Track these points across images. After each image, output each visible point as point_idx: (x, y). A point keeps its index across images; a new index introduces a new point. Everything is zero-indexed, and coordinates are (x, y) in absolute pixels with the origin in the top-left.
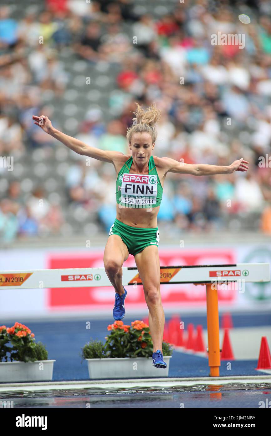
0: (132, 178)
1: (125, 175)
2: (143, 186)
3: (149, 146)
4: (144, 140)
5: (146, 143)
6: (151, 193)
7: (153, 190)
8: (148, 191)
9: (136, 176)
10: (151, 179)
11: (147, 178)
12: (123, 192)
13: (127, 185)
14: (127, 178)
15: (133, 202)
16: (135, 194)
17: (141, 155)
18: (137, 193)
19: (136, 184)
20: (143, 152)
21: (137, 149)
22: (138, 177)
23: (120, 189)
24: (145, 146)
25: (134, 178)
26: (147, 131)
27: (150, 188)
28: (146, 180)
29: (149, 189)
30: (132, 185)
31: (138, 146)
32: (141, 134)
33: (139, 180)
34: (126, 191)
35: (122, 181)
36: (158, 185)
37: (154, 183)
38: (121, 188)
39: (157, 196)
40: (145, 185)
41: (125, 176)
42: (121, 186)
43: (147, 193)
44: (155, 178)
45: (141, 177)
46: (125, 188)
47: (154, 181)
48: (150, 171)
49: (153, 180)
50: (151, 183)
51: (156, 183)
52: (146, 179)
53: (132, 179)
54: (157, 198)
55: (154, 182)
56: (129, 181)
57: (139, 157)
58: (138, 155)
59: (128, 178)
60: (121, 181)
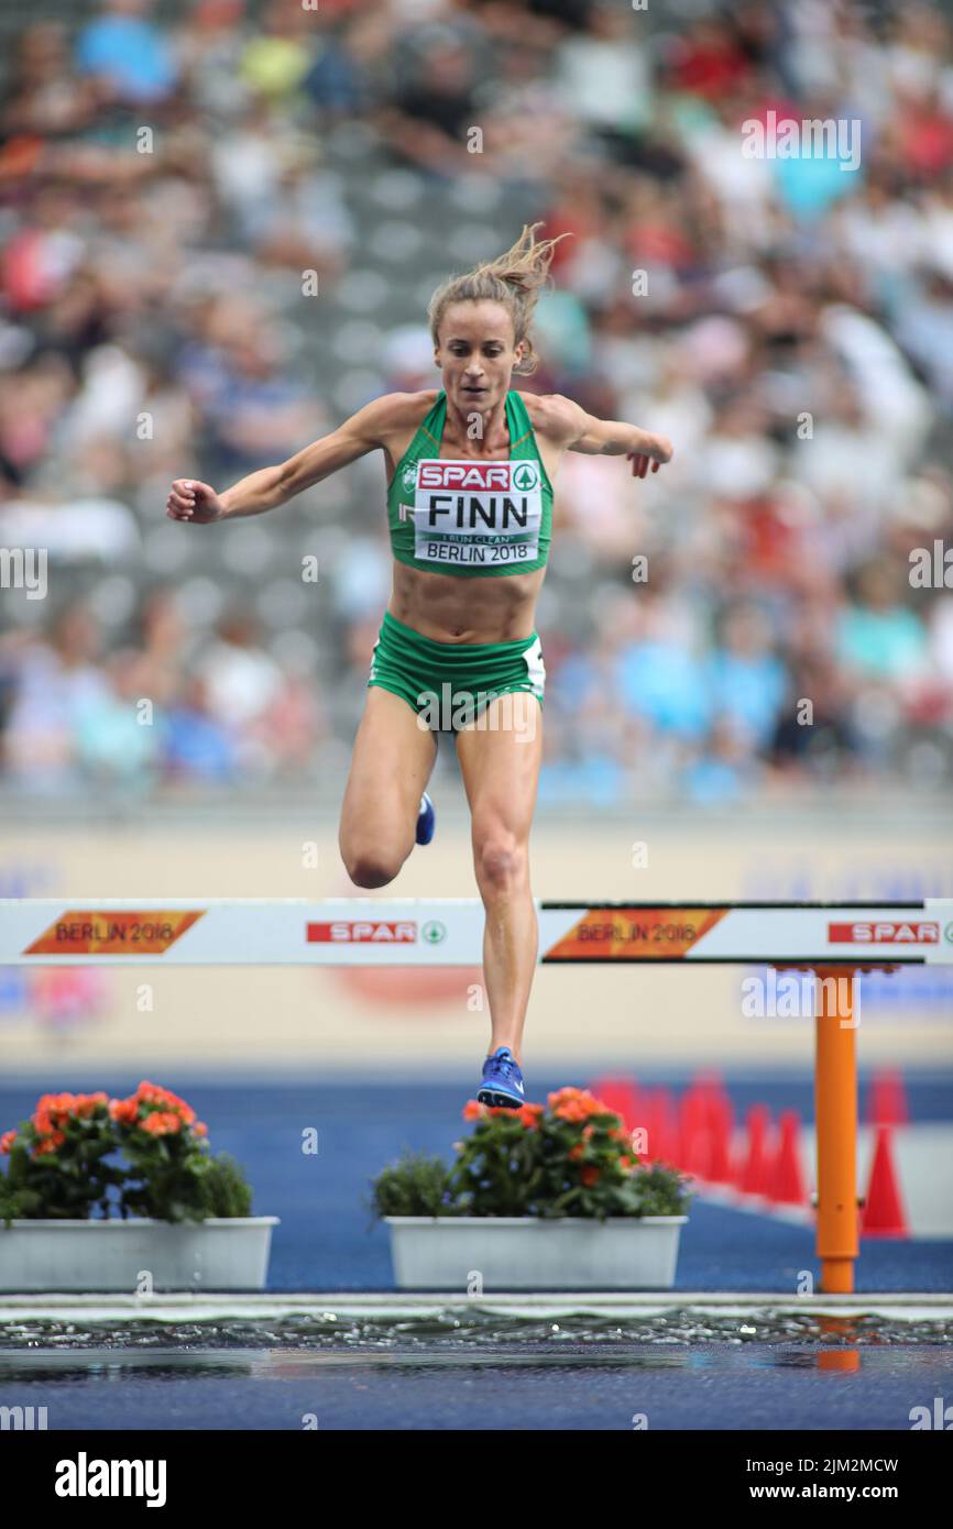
0: (451, 473)
1: (424, 466)
2: (493, 502)
3: (502, 349)
4: (487, 327)
5: (492, 337)
6: (522, 521)
7: (529, 513)
8: (511, 516)
9: (467, 468)
10: (520, 473)
11: (504, 471)
12: (421, 524)
13: (434, 500)
14: (432, 476)
15: (459, 556)
16: (467, 531)
17: (474, 378)
18: (473, 524)
19: (468, 496)
20: (482, 371)
21: (459, 359)
22: (474, 472)
23: (408, 518)
24: (490, 350)
25: (458, 474)
26: (496, 296)
27: (518, 506)
28: (502, 480)
29: (514, 510)
30: (455, 499)
31: (463, 349)
32: (476, 305)
33: (479, 481)
34: (432, 522)
35: (417, 486)
36: (545, 494)
37: (531, 488)
38: (413, 513)
39: (541, 533)
40: (500, 497)
41: (425, 470)
42: (413, 506)
43: (505, 525)
44: (533, 469)
45: (483, 471)
46: (429, 510)
47: (530, 481)
48: (513, 446)
49: (525, 479)
50: (520, 489)
51: (538, 487)
52: (501, 475)
53: (453, 477)
54: (540, 540)
55: (529, 485)
56: (441, 487)
57: (468, 389)
58: (465, 381)
59: (438, 476)
60: (413, 486)
